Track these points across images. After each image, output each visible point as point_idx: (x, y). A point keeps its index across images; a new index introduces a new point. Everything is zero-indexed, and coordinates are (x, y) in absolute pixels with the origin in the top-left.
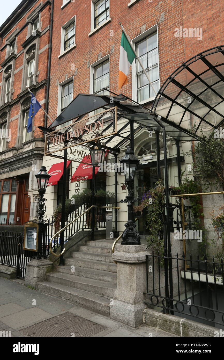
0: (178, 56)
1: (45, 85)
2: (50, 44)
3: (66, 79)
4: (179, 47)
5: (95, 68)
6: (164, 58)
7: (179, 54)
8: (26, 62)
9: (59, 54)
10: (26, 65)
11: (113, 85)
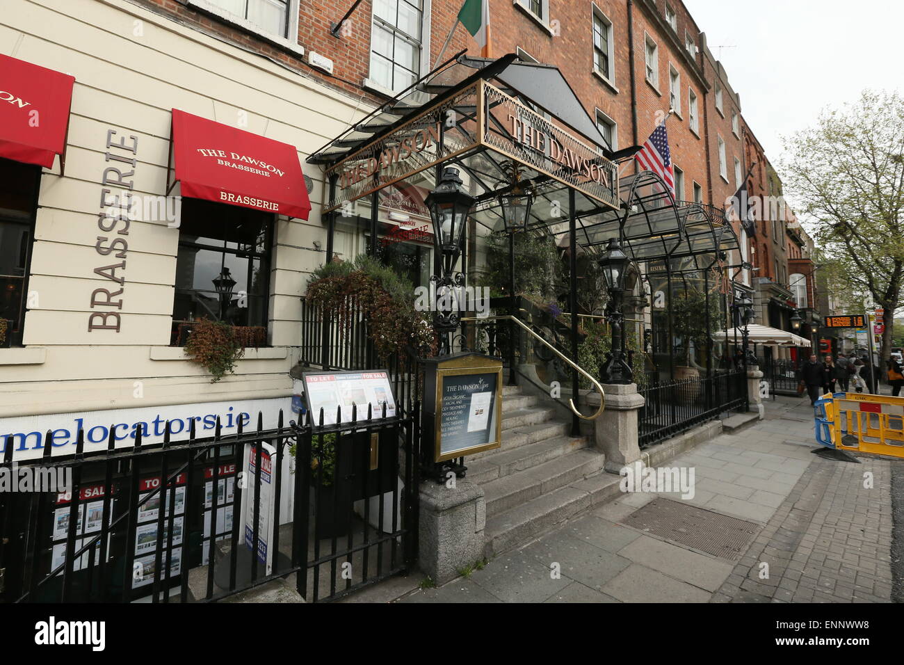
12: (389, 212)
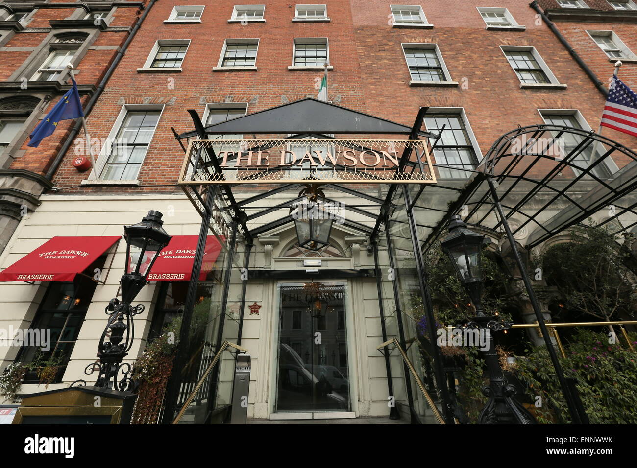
1: (88, 94)
2: (123, 47)
3: (146, 103)
8: (49, 46)
9: (142, 67)
10: (46, 50)
12: (303, 261)
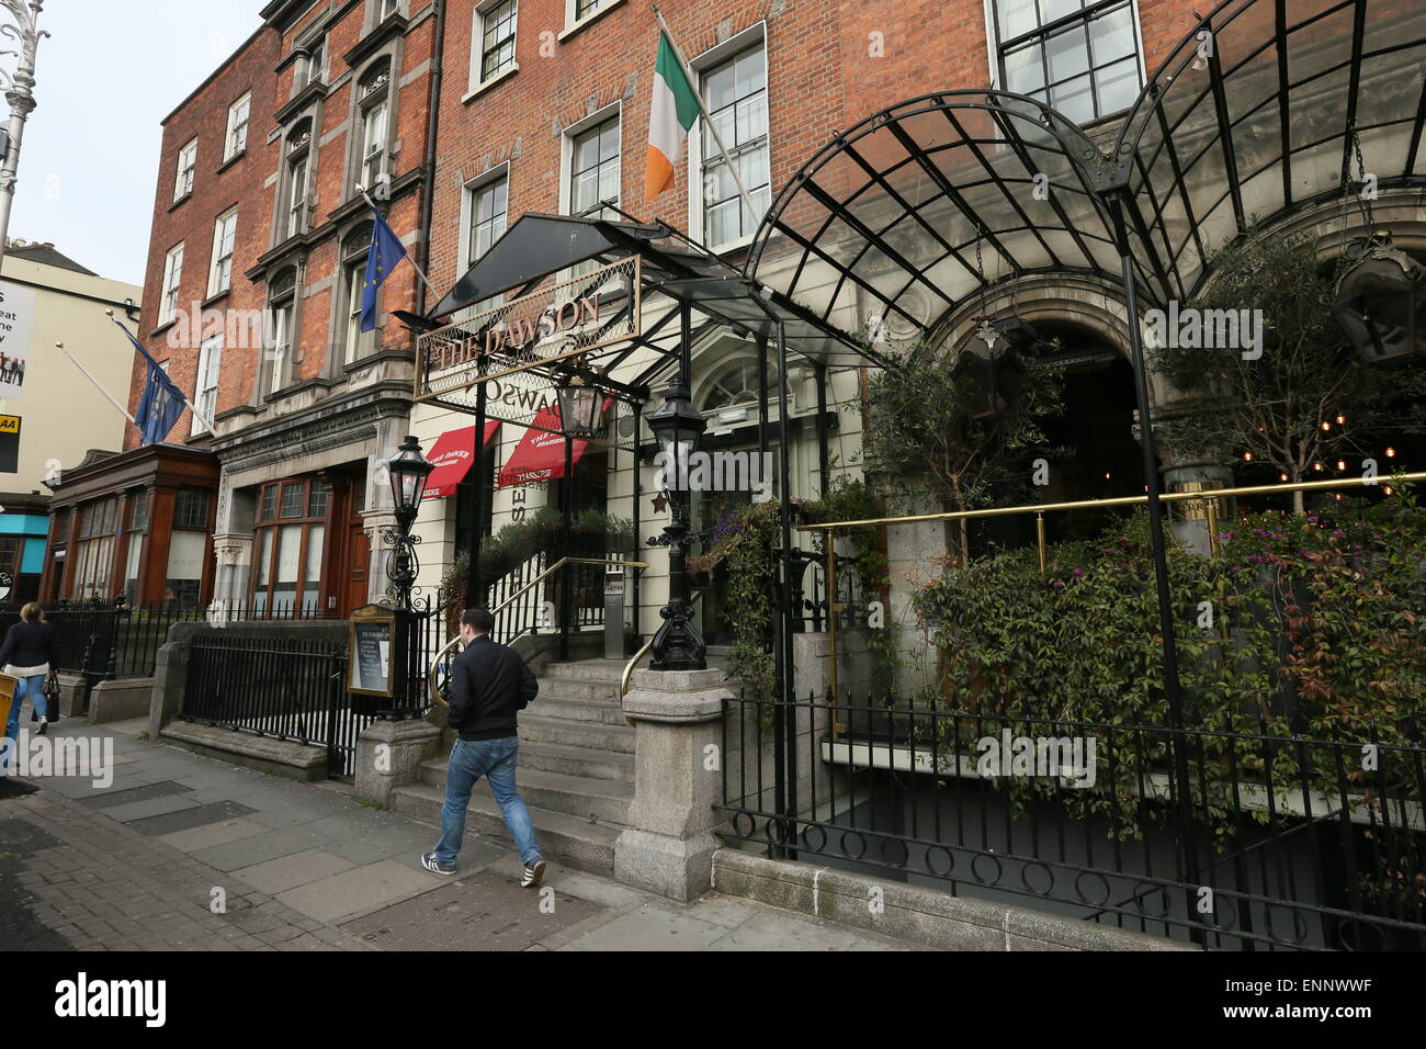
0: (825, 117)
1: (419, 185)
2: (437, 58)
3: (487, 170)
4: (828, 93)
5: (578, 138)
6: (784, 120)
7: (828, 113)
8: (359, 110)
9: (466, 91)
10: (359, 119)
11: (633, 194)
